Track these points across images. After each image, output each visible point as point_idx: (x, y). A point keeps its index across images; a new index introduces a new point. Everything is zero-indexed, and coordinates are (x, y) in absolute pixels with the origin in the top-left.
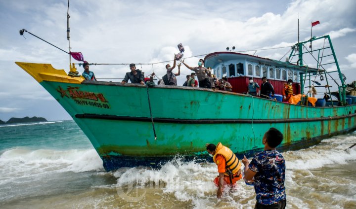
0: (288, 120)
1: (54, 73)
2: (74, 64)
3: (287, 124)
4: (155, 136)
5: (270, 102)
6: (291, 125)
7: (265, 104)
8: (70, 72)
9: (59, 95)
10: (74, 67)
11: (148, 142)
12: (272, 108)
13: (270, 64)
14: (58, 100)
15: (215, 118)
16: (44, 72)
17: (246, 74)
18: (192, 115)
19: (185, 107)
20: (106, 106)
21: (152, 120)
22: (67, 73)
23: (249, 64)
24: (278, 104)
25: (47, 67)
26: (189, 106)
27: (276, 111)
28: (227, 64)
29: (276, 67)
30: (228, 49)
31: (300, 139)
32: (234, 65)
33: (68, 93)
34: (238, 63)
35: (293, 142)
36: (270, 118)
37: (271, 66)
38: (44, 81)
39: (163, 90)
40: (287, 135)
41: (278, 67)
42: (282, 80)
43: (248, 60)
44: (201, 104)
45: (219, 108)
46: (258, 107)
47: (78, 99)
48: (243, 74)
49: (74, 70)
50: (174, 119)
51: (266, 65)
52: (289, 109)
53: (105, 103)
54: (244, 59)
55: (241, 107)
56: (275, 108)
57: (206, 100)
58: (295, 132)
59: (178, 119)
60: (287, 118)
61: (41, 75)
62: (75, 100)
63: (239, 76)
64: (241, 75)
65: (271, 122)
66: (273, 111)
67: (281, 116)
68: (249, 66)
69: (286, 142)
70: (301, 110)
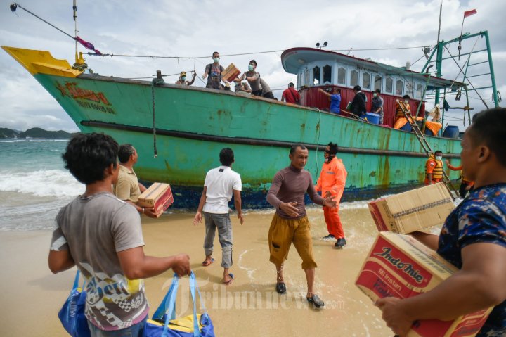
0: (386, 151)
1: (53, 63)
2: (81, 54)
3: (384, 158)
4: (156, 153)
5: (353, 122)
6: (391, 159)
7: (344, 126)
8: (75, 64)
9: (59, 93)
10: (81, 57)
11: (167, 164)
12: (358, 132)
13: (375, 70)
14: (58, 100)
15: (259, 137)
16: (40, 61)
17: (335, 81)
18: (222, 130)
19: (211, 118)
20: (111, 111)
21: (155, 130)
22: (72, 65)
23: (340, 67)
24: (368, 127)
25: (43, 55)
26: (216, 116)
27: (365, 136)
28: (311, 67)
29: (387, 75)
30: (318, 45)
31: (407, 182)
32: (319, 68)
34: (324, 66)
35: (394, 184)
36: (354, 146)
37: (377, 72)
38: (39, 73)
39: (175, 91)
40: (383, 173)
41: (390, 75)
42: (395, 94)
43: (338, 61)
44: (234, 116)
45: (265, 123)
46: (333, 129)
47: (79, 99)
48: (330, 82)
49: (81, 62)
50: (196, 134)
51: (369, 70)
52: (389, 136)
53: (109, 107)
54: (332, 59)
55: (303, 126)
56: (364, 131)
57: (242, 110)
58: (398, 171)
59: (203, 134)
60: (384, 148)
61: (36, 66)
62: (77, 101)
63: (325, 84)
64: (327, 82)
65: (355, 153)
66: (360, 137)
67: (374, 145)
68: (339, 70)
69: (381, 183)
70: (411, 139)
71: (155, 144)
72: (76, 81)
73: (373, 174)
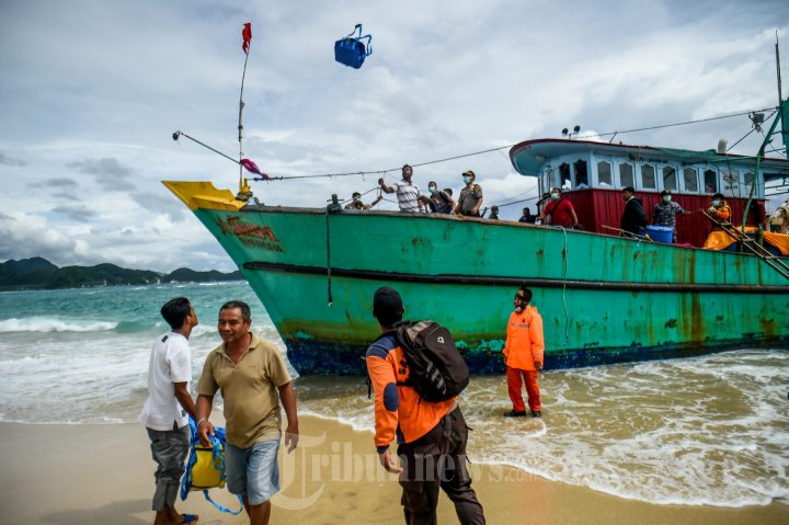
0: (691, 286)
1: (215, 195)
2: (246, 180)
3: (689, 298)
4: (330, 300)
5: (623, 243)
6: (704, 299)
7: (609, 249)
8: (239, 194)
9: (219, 230)
10: (246, 185)
11: (348, 316)
12: (635, 257)
13: (662, 158)
14: (219, 239)
15: (474, 273)
16: (201, 194)
17: (595, 182)
18: (420, 265)
19: (403, 250)
20: (278, 249)
21: (329, 271)
22: (235, 195)
23: (600, 161)
24: (651, 248)
25: (205, 186)
26: (411, 247)
27: (649, 265)
28: (556, 164)
29: (684, 164)
30: (565, 131)
31: (740, 336)
32: (568, 166)
33: (229, 227)
34: (575, 161)
35: (713, 340)
36: (631, 279)
37: (665, 162)
38: (199, 209)
39: (355, 218)
40: (690, 323)
41: (691, 164)
42: (703, 193)
43: (596, 153)
44: (436, 245)
45: (480, 253)
46: (591, 254)
47: (242, 236)
48: (586, 183)
49: (246, 190)
50: (385, 272)
51: (651, 160)
52: (692, 261)
53: (276, 243)
54: (587, 151)
55: (541, 252)
56: (645, 256)
57: (445, 237)
58: (720, 318)
59: (395, 273)
60: (687, 279)
61: (195, 200)
62: (240, 239)
63: (579, 188)
64: (582, 185)
65: (635, 290)
66: (639, 265)
67: (668, 276)
68: (599, 165)
69: (689, 338)
70: (738, 264)
71: (329, 288)
72: (239, 215)
73: (671, 324)
